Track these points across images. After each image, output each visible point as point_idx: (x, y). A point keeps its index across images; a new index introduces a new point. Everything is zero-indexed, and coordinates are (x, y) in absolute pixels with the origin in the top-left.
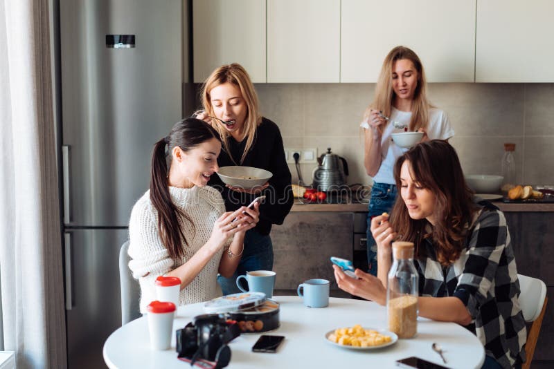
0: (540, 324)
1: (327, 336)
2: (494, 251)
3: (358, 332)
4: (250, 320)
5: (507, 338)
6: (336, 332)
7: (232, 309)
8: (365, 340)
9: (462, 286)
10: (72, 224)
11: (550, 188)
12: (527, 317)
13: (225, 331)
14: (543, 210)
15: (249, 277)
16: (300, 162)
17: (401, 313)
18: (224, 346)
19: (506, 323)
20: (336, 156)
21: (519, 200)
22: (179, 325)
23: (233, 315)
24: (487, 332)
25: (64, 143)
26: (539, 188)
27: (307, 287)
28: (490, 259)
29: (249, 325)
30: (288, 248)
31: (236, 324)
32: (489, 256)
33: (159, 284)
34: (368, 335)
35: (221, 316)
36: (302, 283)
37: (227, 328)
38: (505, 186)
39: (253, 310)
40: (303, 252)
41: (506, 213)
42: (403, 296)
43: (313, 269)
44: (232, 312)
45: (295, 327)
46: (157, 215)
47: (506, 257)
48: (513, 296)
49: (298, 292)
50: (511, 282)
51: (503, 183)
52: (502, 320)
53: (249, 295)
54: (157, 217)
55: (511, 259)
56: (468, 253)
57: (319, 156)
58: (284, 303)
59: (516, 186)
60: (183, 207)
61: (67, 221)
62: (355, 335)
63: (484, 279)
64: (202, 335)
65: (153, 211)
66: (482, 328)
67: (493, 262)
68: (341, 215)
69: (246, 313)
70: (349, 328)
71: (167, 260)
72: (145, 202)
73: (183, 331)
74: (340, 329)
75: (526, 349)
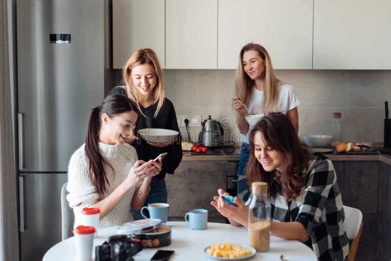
0: (358, 240)
1: (205, 250)
2: (325, 189)
3: (228, 247)
4: (151, 239)
5: (334, 251)
6: (212, 247)
7: (137, 231)
8: (233, 253)
9: (302, 214)
10: (25, 170)
11: (366, 144)
12: (349, 236)
13: (131, 247)
14: (360, 160)
15: (150, 208)
16: (189, 125)
17: (258, 234)
18: (129, 258)
19: (333, 241)
20: (215, 121)
21: (343, 153)
22: (98, 243)
23: (138, 235)
24: (320, 247)
25: (19, 112)
26: (357, 144)
27: (192, 215)
28: (322, 195)
29: (149, 243)
30: (180, 187)
31: (139, 242)
32: (321, 193)
33: (84, 213)
34: (235, 250)
35: (128, 237)
36: (188, 212)
37: (132, 245)
38: (334, 143)
39: (152, 231)
40: (191, 190)
41: (333, 162)
42: (260, 221)
43: (198, 202)
44: (136, 233)
45: (183, 244)
46: (89, 162)
47: (333, 192)
48: (339, 221)
49: (186, 218)
50: (338, 210)
51: (332, 140)
52: (330, 238)
53: (149, 221)
54: (89, 164)
55: (338, 194)
56: (306, 190)
57: (203, 121)
58: (175, 226)
59: (342, 142)
60: (108, 158)
61: (21, 168)
62: (225, 249)
63: (318, 209)
64: (114, 250)
65: (86, 159)
66: (316, 244)
67: (324, 197)
68: (218, 163)
69: (147, 234)
70: (221, 244)
71: (95, 194)
72: (81, 152)
73: (100, 247)
74: (214, 246)
75: (348, 258)
